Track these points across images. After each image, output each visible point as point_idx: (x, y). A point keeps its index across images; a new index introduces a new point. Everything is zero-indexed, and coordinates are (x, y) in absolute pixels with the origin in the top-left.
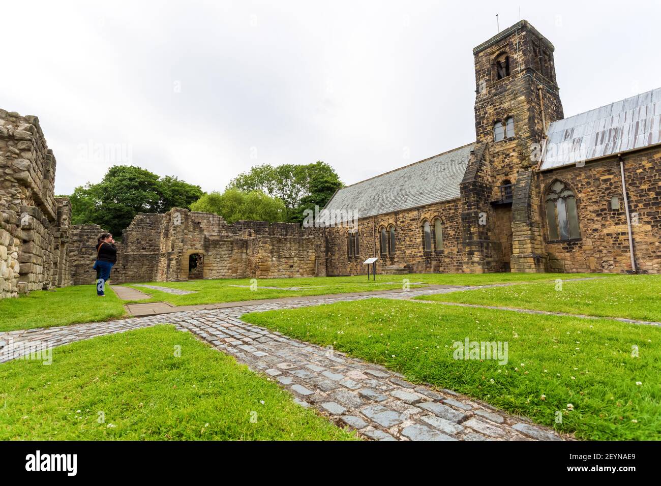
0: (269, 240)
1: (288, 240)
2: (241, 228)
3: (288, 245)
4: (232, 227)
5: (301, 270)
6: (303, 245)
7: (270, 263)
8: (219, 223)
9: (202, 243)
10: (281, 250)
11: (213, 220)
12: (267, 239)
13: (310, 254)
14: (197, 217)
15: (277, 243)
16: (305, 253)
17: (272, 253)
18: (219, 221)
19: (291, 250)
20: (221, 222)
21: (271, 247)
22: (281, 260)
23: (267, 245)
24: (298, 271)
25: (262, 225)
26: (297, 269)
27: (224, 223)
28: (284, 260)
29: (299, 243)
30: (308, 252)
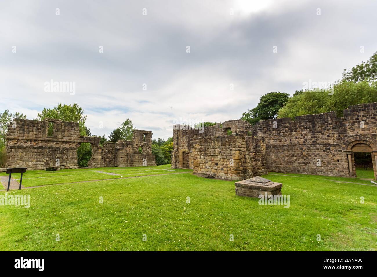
0: (198, 140)
1: (212, 139)
2: (261, 128)
3: (213, 144)
4: (253, 128)
5: (225, 169)
6: (225, 144)
7: (199, 160)
8: (243, 126)
9: (187, 144)
10: (207, 149)
11: (239, 125)
12: (197, 140)
13: (233, 152)
14: (229, 124)
15: (204, 143)
16: (228, 151)
17: (200, 151)
18: (243, 124)
19: (214, 148)
20: (244, 125)
21: (199, 147)
22: (207, 158)
23: (197, 145)
24: (222, 169)
25: (282, 121)
26: (221, 167)
27: (246, 125)
28: (209, 158)
29: (221, 141)
30: (231, 150)
